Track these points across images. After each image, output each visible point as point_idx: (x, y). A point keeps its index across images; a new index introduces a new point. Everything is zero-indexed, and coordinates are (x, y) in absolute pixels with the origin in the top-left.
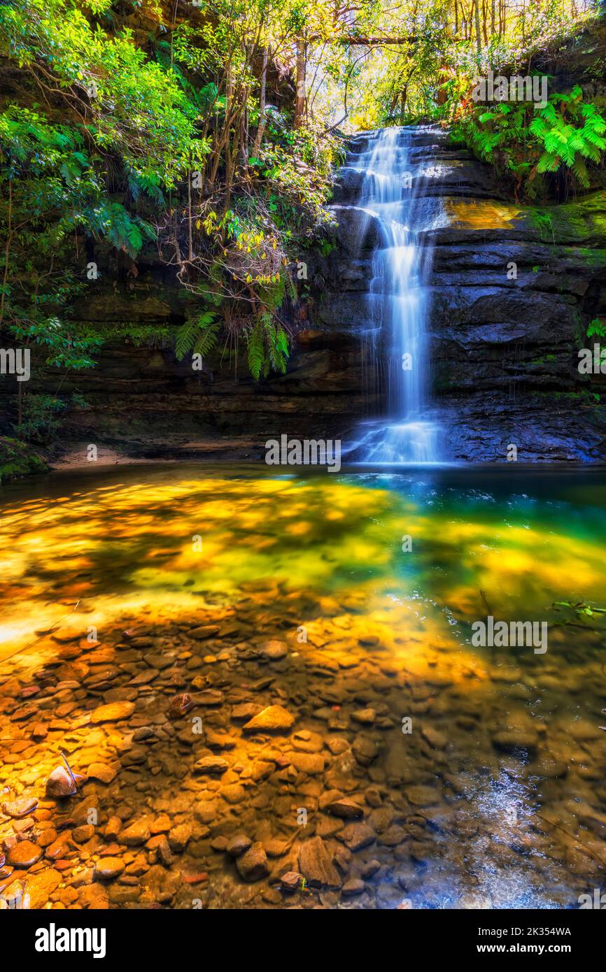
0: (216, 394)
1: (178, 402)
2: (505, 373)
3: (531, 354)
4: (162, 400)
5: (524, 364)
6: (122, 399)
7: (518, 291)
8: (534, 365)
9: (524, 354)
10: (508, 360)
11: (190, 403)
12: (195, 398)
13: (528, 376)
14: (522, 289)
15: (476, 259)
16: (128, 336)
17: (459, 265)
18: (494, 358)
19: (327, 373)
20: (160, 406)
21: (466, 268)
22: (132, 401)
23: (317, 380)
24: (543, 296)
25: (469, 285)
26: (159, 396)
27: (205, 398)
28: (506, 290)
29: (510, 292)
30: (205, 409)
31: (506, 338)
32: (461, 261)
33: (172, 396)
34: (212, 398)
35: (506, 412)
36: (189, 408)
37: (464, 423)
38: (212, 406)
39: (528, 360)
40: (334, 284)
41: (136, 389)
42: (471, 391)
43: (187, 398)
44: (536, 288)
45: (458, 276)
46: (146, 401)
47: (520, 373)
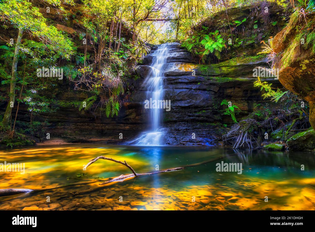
0: (105, 123)
1: (92, 126)
2: (187, 116)
3: (196, 110)
4: (88, 125)
5: (194, 113)
6: (74, 125)
7: (193, 90)
8: (197, 114)
9: (194, 110)
10: (188, 112)
11: (97, 126)
12: (98, 125)
13: (195, 117)
14: (194, 89)
15: (180, 80)
16: (73, 104)
17: (175, 82)
18: (183, 111)
19: (136, 116)
20: (87, 127)
21: (177, 83)
22: (78, 125)
23: (133, 119)
24: (201, 92)
25: (177, 88)
26: (87, 124)
27: (101, 125)
28: (188, 90)
29: (189, 91)
30: (101, 128)
31: (187, 105)
32: (175, 81)
33: (91, 124)
34: (103, 125)
35: (186, 129)
36: (96, 128)
37: (171, 132)
38: (103, 127)
39: (195, 112)
40: (137, 88)
41: (79, 121)
42: (175, 122)
43: (96, 125)
44: (199, 89)
45: (174, 86)
46: (82, 125)
47: (192, 116)
